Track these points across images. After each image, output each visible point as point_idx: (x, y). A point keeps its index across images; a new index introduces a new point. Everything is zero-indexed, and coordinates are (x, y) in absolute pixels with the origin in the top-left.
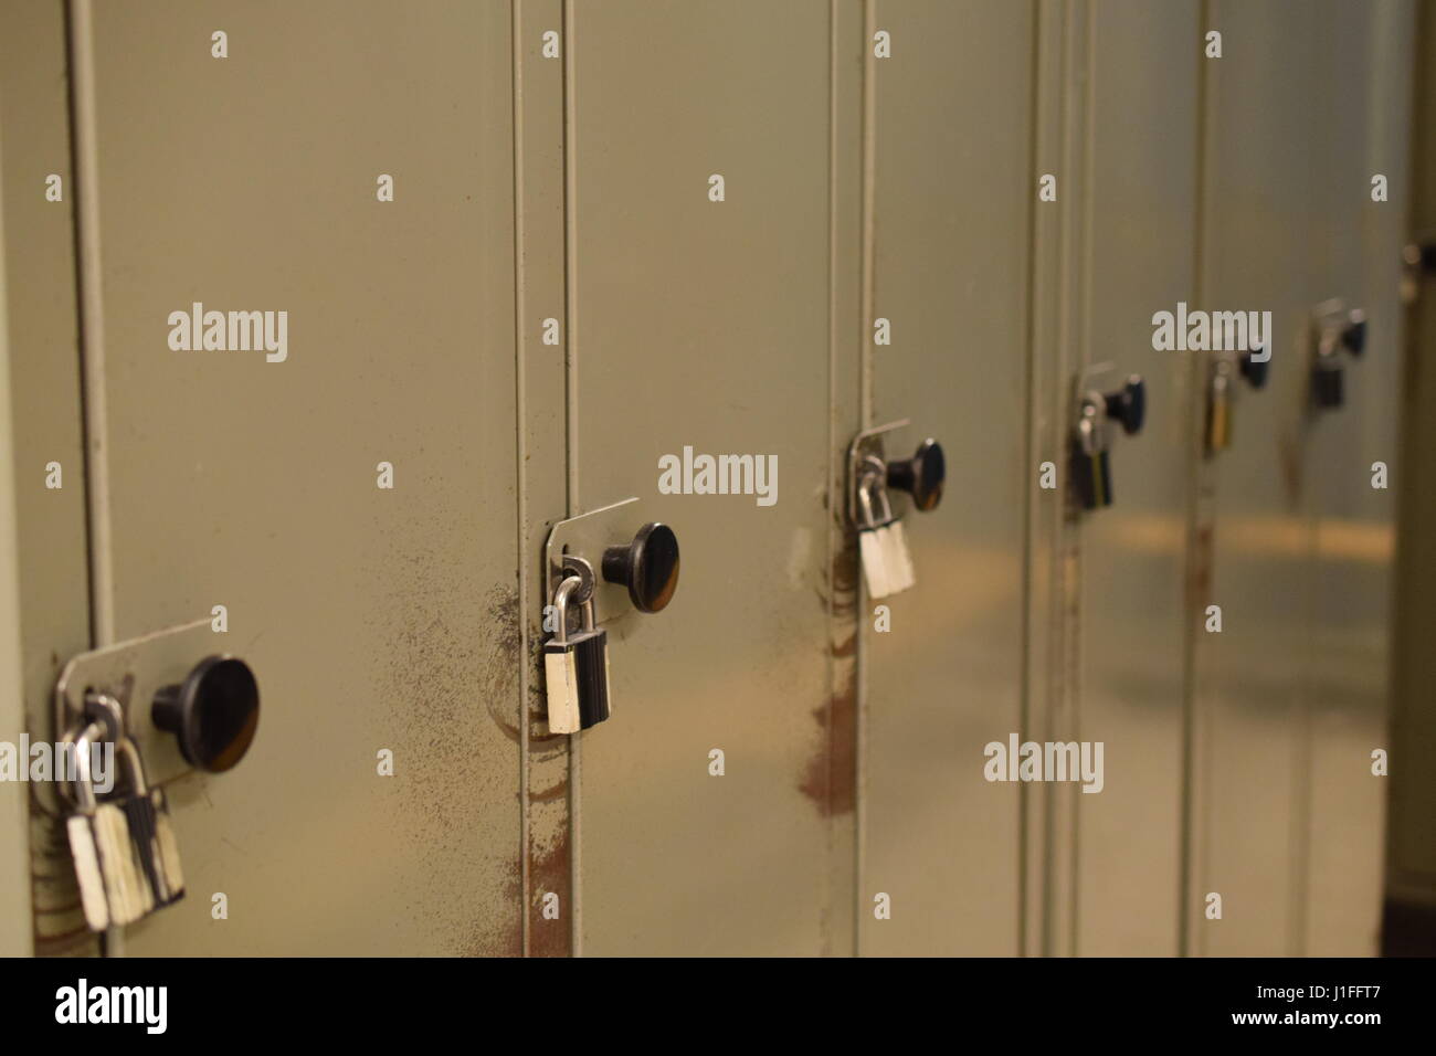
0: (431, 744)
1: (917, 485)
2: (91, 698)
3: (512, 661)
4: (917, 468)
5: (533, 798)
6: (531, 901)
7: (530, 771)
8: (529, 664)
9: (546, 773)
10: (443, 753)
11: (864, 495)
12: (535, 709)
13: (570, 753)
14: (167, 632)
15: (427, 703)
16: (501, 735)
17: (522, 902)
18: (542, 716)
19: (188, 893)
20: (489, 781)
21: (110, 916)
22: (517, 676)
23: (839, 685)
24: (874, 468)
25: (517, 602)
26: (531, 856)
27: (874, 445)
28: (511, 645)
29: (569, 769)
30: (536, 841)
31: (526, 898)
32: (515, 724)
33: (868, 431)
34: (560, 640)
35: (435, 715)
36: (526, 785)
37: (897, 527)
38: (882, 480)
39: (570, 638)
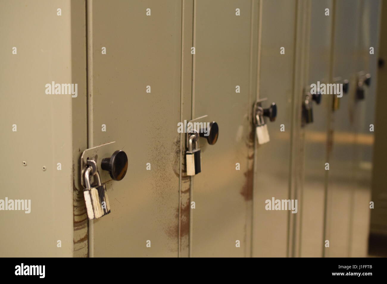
0: (160, 177)
1: (271, 115)
2: (88, 160)
3: (178, 156)
4: (271, 110)
5: (182, 192)
6: (181, 219)
7: (182, 185)
8: (182, 157)
9: (185, 186)
10: (163, 179)
11: (258, 117)
12: (183, 169)
13: (190, 181)
14: (105, 144)
15: (160, 166)
16: (175, 176)
17: (179, 219)
18: (185, 171)
19: (111, 211)
20: (172, 187)
21: (94, 216)
22: (179, 161)
23: (250, 167)
24: (260, 110)
25: (179, 141)
26: (181, 207)
27: (259, 104)
28: (178, 152)
29: (190, 185)
30: (182, 204)
31: (180, 218)
32: (178, 173)
33: (258, 100)
34: (190, 151)
35: (161, 170)
36: (180, 189)
37: (266, 126)
38: (262, 113)
39: (193, 151)
